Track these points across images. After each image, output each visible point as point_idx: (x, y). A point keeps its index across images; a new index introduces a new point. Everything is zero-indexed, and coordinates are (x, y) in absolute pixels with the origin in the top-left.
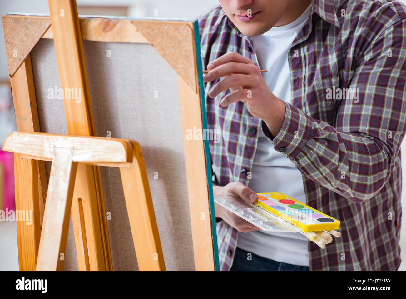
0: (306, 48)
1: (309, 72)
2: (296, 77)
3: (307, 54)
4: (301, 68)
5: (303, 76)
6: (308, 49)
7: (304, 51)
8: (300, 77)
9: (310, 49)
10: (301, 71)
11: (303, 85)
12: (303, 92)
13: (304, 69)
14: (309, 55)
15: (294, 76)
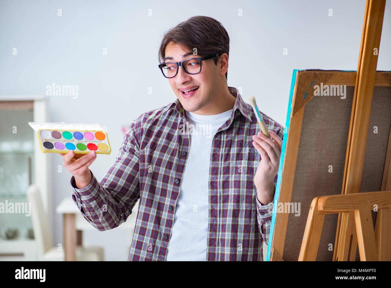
0: (225, 136)
1: (225, 151)
2: (215, 153)
3: (225, 140)
4: (220, 147)
5: (221, 153)
6: (227, 137)
7: (224, 138)
8: (218, 153)
9: (228, 137)
10: (219, 150)
11: (220, 159)
12: (220, 164)
13: (221, 149)
14: (226, 141)
15: (214, 151)
